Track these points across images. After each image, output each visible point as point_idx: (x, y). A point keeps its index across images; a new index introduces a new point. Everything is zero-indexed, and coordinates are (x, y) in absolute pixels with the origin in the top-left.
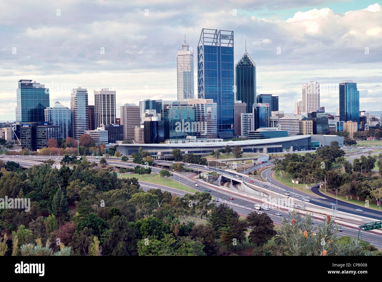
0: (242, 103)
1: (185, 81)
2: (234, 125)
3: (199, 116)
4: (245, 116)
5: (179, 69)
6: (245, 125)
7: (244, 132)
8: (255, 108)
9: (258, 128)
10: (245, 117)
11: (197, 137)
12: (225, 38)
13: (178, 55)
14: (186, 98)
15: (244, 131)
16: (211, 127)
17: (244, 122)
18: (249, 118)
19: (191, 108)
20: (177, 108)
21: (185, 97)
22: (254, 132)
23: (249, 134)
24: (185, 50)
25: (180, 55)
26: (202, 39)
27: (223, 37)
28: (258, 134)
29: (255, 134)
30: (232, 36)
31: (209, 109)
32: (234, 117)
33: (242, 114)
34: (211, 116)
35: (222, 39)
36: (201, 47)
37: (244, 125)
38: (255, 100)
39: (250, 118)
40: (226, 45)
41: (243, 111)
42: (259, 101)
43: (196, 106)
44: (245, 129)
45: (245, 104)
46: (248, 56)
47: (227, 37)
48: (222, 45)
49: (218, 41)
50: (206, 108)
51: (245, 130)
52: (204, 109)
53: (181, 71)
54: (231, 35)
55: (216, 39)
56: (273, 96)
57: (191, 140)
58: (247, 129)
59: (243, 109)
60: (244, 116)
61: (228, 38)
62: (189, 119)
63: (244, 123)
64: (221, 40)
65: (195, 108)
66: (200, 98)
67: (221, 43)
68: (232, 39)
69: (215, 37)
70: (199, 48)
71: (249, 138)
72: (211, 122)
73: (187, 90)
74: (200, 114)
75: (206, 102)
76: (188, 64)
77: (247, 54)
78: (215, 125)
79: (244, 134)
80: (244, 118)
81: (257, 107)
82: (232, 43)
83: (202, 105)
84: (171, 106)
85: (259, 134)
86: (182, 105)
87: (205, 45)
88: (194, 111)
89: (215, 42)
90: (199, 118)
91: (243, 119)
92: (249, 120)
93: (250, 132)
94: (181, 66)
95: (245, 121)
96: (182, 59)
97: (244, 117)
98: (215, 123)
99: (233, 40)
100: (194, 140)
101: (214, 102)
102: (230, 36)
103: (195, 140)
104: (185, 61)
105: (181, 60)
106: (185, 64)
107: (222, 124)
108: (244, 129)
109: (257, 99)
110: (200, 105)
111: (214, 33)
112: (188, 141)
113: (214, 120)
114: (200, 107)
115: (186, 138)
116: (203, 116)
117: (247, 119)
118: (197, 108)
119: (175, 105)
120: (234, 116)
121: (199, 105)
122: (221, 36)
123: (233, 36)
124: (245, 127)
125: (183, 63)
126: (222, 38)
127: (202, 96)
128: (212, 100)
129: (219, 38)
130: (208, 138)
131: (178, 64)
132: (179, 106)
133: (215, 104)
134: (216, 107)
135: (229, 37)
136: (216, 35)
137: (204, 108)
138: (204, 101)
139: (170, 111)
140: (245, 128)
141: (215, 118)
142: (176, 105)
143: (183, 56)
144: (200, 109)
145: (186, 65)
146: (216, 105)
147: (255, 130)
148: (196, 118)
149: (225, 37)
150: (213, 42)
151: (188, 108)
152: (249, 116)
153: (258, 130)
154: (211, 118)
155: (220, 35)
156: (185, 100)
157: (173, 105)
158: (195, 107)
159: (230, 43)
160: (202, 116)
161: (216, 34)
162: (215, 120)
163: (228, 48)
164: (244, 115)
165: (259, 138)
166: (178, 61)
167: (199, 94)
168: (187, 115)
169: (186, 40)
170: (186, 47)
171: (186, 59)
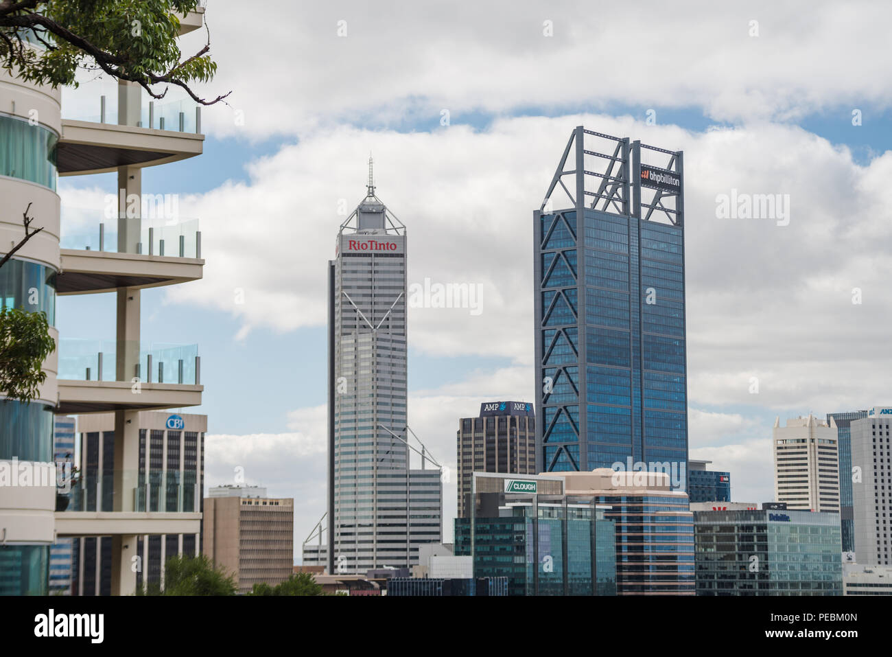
13: (343, 255)
25: (354, 255)
34: (675, 558)
36: (563, 214)
56: (709, 468)
64: (642, 188)
67: (638, 203)
82: (671, 206)
96: (363, 272)
104: (381, 284)
105: (357, 280)
106: (376, 299)
110: (624, 500)
111: (612, 154)
116: (641, 558)
121: (618, 500)
123: (679, 176)
125: (368, 291)
136: (618, 162)
137: (642, 519)
143: (367, 260)
145: (385, 303)
154: (674, 568)
159: (658, 205)
161: (625, 161)
166: (345, 283)
169: (374, 185)
170: (377, 216)
171: (384, 272)
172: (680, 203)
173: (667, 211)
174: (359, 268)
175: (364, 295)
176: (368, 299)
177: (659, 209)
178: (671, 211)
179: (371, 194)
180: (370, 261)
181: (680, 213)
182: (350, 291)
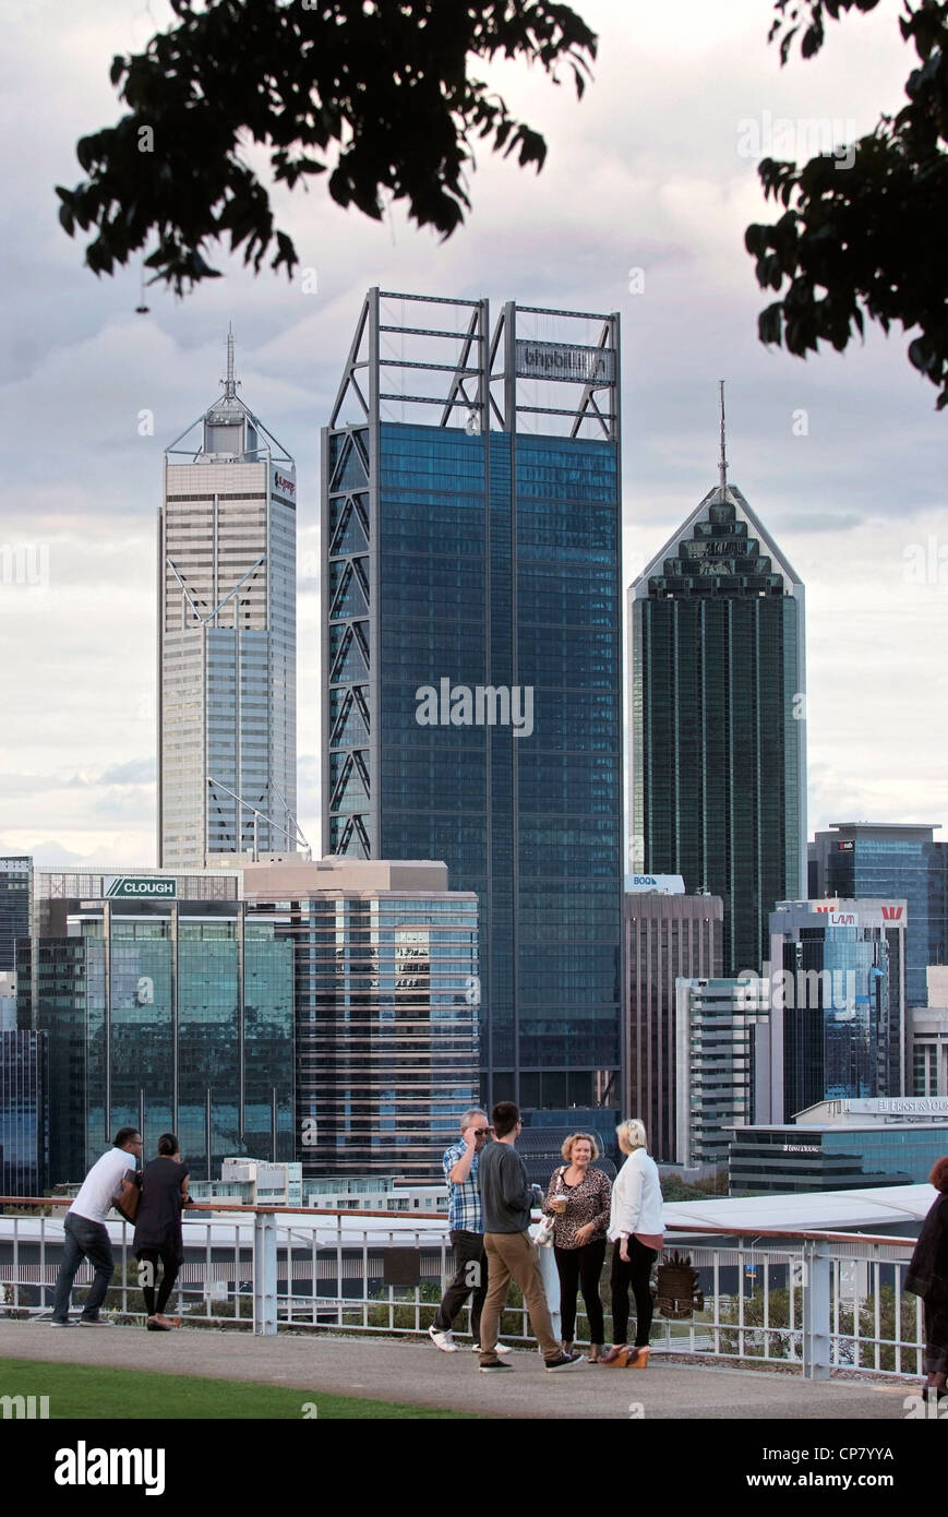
0: (690, 891)
1: (218, 711)
2: (615, 1076)
3: (332, 999)
4: (712, 999)
5: (179, 611)
6: (711, 1072)
7: (699, 1135)
8: (788, 935)
9: (814, 1096)
10: (711, 1014)
11: (307, 1172)
12: (553, 371)
13: (170, 499)
14: (231, 844)
15: (699, 1121)
16: (426, 1093)
17: (699, 1048)
18: (739, 1020)
19: (262, 930)
20: (148, 931)
21: (222, 839)
22: (779, 1137)
23: (736, 1153)
24: (230, 455)
25: (185, 498)
26: (362, 376)
27: (532, 359)
28: (806, 1148)
29: (785, 1148)
30: (610, 355)
31: (413, 940)
32: (618, 1010)
33: (683, 985)
34: (426, 998)
35: (527, 376)
36: (357, 433)
37: (699, 1077)
38: (797, 870)
39: (752, 1020)
40: (561, 427)
41: (696, 962)
42: (824, 877)
43: (305, 910)
44: (710, 1109)
45: (712, 906)
46: (741, 516)
47: (566, 363)
48: (526, 424)
49: (497, 389)
50: (386, 935)
51: (705, 1116)
52: (375, 939)
53: (191, 622)
54: (596, 344)
55: (479, 372)
56: (938, 837)
57: (262, 1192)
58: (721, 1107)
59: (696, 947)
60: (699, 1005)
61: (574, 373)
62: (245, 1023)
63: (699, 1063)
64: (519, 381)
65: (293, 931)
66: (345, 847)
67: (513, 408)
68: (605, 376)
69: (473, 363)
70: (341, 443)
71: (734, 1184)
72: (424, 1046)
73: (234, 785)
74: (340, 983)
75: (385, 884)
76: (246, 570)
77: (733, 501)
78: (463, 1077)
79: (699, 1149)
80: (699, 1019)
81: (805, 933)
82: (605, 409)
83: (358, 905)
84: (100, 911)
85: (814, 1149)
86: (187, 908)
87: (385, 418)
88: (289, 955)
89: (467, 403)
90: (331, 1015)
91: (693, 1028)
92: (739, 1035)
93: (743, 1135)
94: (195, 584)
95: (705, 1043)
96: (197, 526)
97: (704, 1014)
98: (458, 1061)
99: (614, 384)
100: (281, 1191)
101: (452, 888)
102: (591, 359)
103: (295, 1193)
104: (229, 545)
105: (190, 538)
106: (223, 570)
107: (519, 1069)
108: (699, 1106)
109: (813, 866)
110: (340, 907)
111: (465, 331)
112: (237, 1200)
113: (448, 1031)
114: (340, 923)
115: (217, 1175)
116: (366, 1000)
117: (729, 1028)
118: (312, 929)
119: (133, 899)
120: (617, 997)
121: (330, 905)
122: (521, 350)
123: (615, 353)
124: (711, 1094)
125: (208, 558)
126: (525, 370)
127: (355, 837)
128: (441, 864)
129: (499, 368)
130: (401, 1178)
131: (171, 571)
132: (168, 913)
133: (461, 902)
134: (472, 925)
135: (581, 364)
136: (475, 343)
137: (367, 936)
138: (369, 875)
139: (91, 953)
140: (706, 1101)
141: (462, 1014)
142: (144, 908)
143: (207, 505)
144: (340, 939)
145: (236, 577)
146: (472, 908)
147: (789, 1120)
148: (300, 1016)
149: (550, 361)
150: (450, 403)
151: (239, 929)
152: (741, 1005)
153: (808, 1121)
154: (425, 1015)
155: (513, 343)
156: (224, 866)
157: (117, 907)
158: (296, 921)
159: (590, 409)
160: (354, 999)
161: (481, 339)
162: (458, 1030)
163: (571, 446)
164: (699, 990)
165: (819, 1180)
166: (171, 546)
167: (333, 819)
168: (234, 985)
169: (236, 380)
170: (234, 430)
171: (233, 525)
172: (616, 401)
173: (601, 417)
174: (193, 519)
175: (201, 565)
176: (208, 571)
177: (590, 415)
178: (606, 416)
179: (230, 395)
180: (211, 507)
181: (615, 417)
182: (176, 559)
